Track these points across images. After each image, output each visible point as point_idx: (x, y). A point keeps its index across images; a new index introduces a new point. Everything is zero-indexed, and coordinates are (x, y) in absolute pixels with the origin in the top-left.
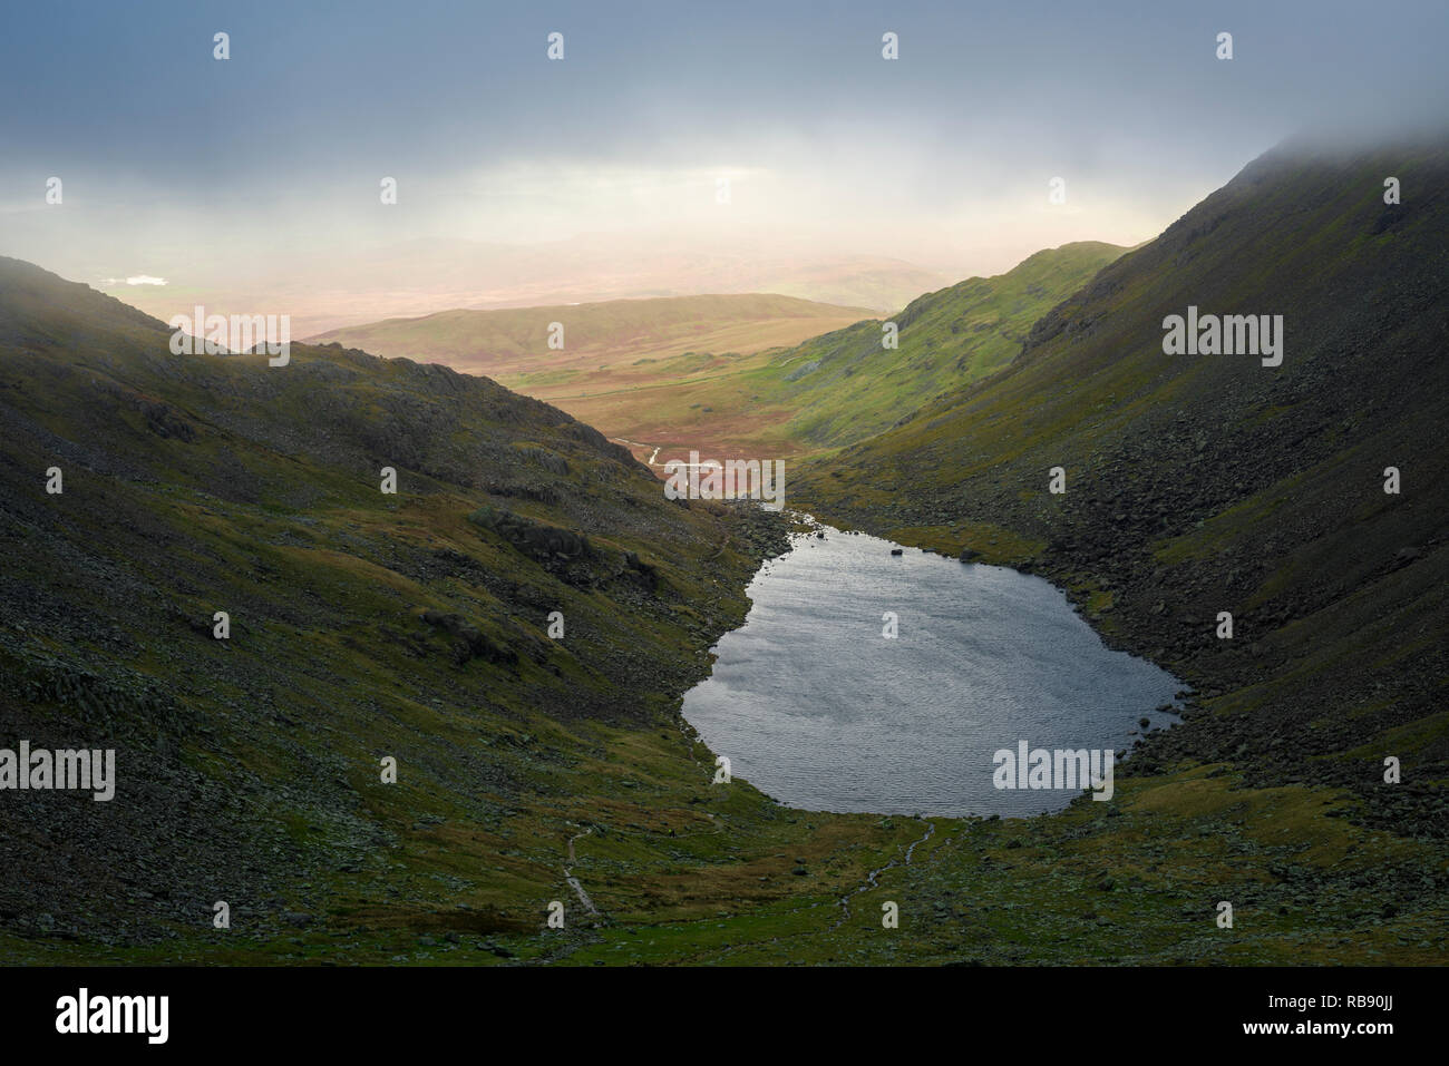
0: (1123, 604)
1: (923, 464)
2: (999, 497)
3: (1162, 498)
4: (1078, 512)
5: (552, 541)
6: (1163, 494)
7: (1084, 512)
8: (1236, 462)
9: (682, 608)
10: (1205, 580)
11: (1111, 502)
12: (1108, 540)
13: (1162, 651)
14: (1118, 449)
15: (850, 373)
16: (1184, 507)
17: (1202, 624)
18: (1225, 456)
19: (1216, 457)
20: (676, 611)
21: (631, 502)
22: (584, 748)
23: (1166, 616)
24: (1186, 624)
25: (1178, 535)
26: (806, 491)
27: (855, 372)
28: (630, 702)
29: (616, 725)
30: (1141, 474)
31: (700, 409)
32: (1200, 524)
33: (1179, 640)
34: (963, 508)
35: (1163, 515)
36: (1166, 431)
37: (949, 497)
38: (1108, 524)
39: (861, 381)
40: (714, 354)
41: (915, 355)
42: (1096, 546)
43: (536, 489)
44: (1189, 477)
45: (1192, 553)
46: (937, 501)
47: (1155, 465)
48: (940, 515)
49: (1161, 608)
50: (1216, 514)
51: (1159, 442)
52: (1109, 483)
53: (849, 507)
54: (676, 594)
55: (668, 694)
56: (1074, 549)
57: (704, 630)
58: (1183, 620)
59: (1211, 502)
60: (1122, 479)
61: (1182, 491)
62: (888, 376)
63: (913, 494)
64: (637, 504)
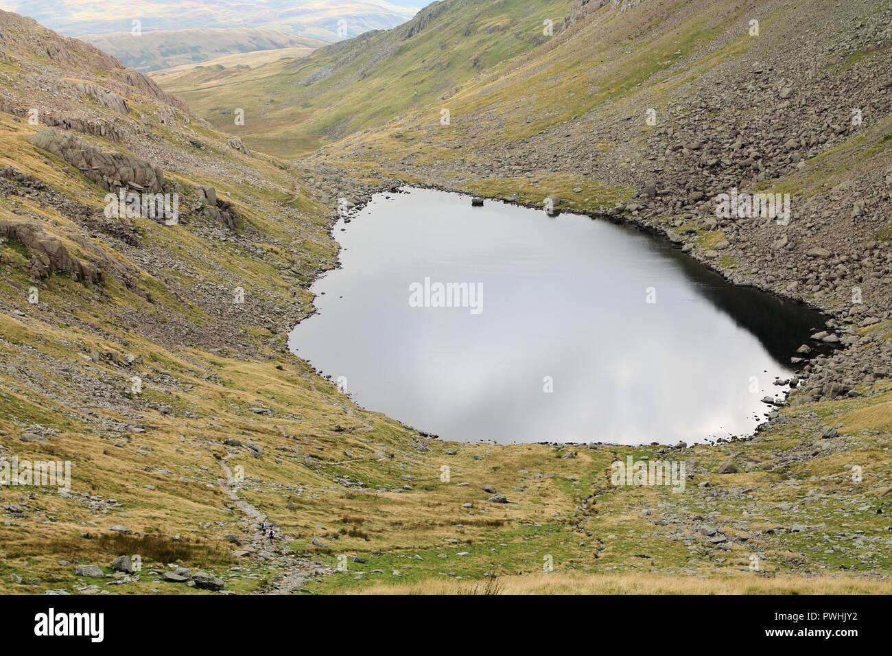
0: (738, 241)
1: (484, 124)
2: (574, 150)
3: (751, 143)
4: (664, 159)
5: (123, 170)
6: (751, 139)
7: (670, 159)
8: (826, 106)
9: (267, 246)
10: (826, 213)
11: (697, 149)
12: (701, 184)
13: (795, 283)
14: (695, 100)
15: (364, 76)
16: (778, 151)
17: (832, 256)
18: (813, 101)
19: (803, 103)
20: (262, 249)
21: (196, 145)
22: (198, 375)
23: (791, 250)
24: (815, 257)
25: (778, 177)
26: (366, 150)
27: (369, 75)
28: (230, 334)
29: (224, 354)
30: (723, 122)
31: (217, 111)
32: (801, 164)
33: (811, 271)
34: (537, 162)
35: (756, 158)
36: (743, 82)
37: (519, 152)
38: (698, 169)
39: (375, 83)
40: (225, 66)
41: (428, 58)
42: (688, 190)
43: (97, 122)
44: (776, 123)
45: (801, 191)
46: (508, 156)
47: (737, 113)
48: (514, 168)
49: (785, 241)
50: (815, 155)
51: (738, 92)
52: (691, 132)
53: (415, 162)
54: (258, 232)
55: (269, 329)
56: (665, 194)
57: (293, 268)
58: (810, 252)
59: (807, 144)
60: (705, 127)
61: (771, 135)
62: (403, 76)
63: (481, 150)
64: (203, 148)
